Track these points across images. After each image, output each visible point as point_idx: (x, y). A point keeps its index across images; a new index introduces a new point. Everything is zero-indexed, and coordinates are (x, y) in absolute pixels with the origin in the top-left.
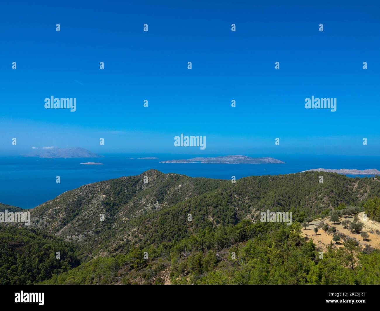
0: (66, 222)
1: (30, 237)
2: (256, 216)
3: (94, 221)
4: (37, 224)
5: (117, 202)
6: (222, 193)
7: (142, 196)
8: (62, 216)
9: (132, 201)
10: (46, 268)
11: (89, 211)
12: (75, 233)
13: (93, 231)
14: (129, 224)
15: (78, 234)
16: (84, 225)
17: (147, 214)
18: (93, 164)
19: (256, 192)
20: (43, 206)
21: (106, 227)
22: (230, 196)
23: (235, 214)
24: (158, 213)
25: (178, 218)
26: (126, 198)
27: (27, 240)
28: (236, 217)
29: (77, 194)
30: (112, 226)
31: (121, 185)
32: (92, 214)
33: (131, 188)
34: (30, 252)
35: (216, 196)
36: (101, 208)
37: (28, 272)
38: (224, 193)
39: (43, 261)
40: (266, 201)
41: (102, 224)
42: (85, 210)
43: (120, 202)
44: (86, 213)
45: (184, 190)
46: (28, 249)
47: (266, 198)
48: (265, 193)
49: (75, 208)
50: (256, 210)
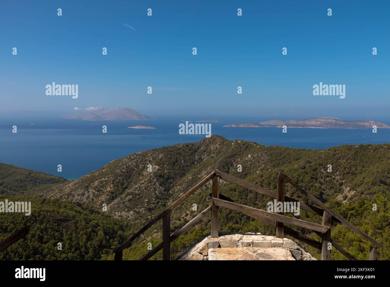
0: (114, 196)
1: (76, 211)
2: (349, 197)
3: (146, 196)
4: (82, 197)
5: (172, 175)
6: (304, 167)
7: (203, 168)
8: (110, 189)
9: (190, 174)
10: (95, 247)
11: (139, 185)
12: (125, 209)
13: (144, 207)
14: (187, 201)
15: (128, 211)
16: (135, 200)
17: (208, 190)
18: (143, 128)
19: (351, 166)
20: (88, 177)
21: (160, 203)
22: (315, 170)
23: (322, 194)
24: (222, 189)
25: (247, 196)
26: (183, 170)
27: (73, 215)
28: (323, 198)
29: (125, 164)
30: (167, 203)
31: (177, 154)
32: (143, 188)
33: (189, 158)
34: (77, 228)
35: (296, 170)
36: (154, 181)
37: (76, 250)
38: (307, 166)
39: (91, 239)
40: (364, 178)
41: (155, 200)
42: (136, 184)
43: (175, 174)
44: (137, 186)
45: (255, 161)
46: (75, 224)
47: (363, 175)
48: (363, 168)
49: (123, 180)
50: (350, 190)
